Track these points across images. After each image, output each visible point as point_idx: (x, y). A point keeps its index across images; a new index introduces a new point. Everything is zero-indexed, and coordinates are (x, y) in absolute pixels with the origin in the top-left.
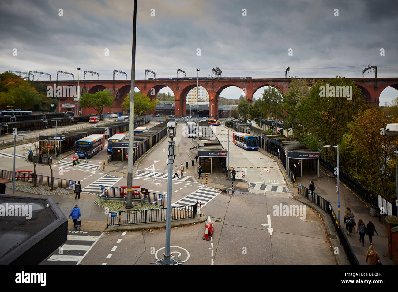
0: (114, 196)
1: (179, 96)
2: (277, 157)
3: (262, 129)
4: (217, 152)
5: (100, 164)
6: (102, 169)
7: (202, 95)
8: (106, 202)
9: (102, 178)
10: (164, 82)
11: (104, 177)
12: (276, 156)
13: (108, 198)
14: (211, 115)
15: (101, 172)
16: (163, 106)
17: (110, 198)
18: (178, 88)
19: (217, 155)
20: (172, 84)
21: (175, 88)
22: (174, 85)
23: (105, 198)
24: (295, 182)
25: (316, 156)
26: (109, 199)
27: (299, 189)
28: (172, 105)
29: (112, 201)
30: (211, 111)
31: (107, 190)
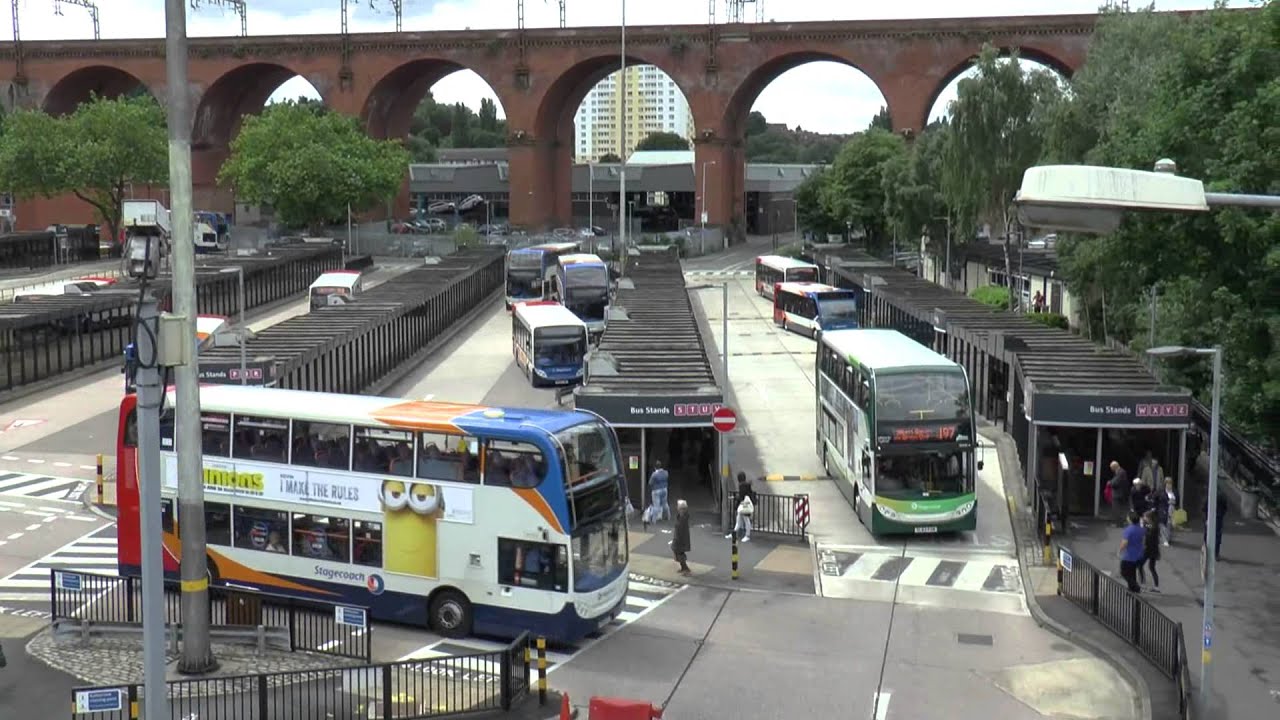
0: (130, 617)
2: (1000, 425)
3: (960, 287)
4: (670, 403)
5: (87, 473)
6: (91, 496)
7: (666, 113)
8: (85, 646)
9: (84, 539)
10: (451, 47)
11: (92, 536)
12: (996, 419)
13: (93, 628)
14: (704, 218)
15: (85, 509)
16: (449, 177)
17: (102, 629)
18: (522, 79)
19: (670, 418)
20: (494, 54)
21: (509, 78)
22: (503, 61)
23: (78, 628)
24: (1052, 541)
25: (1175, 414)
26: (98, 634)
27: (1060, 573)
28: (499, 165)
29: (116, 641)
30: (701, 198)
31: (105, 592)
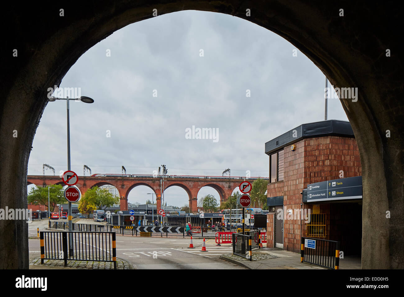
1: (125, 194)
10: (108, 180)
18: (123, 186)
20: (117, 182)
21: (120, 186)
22: (119, 183)
